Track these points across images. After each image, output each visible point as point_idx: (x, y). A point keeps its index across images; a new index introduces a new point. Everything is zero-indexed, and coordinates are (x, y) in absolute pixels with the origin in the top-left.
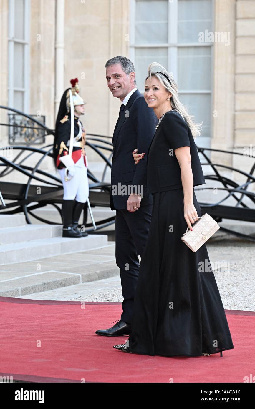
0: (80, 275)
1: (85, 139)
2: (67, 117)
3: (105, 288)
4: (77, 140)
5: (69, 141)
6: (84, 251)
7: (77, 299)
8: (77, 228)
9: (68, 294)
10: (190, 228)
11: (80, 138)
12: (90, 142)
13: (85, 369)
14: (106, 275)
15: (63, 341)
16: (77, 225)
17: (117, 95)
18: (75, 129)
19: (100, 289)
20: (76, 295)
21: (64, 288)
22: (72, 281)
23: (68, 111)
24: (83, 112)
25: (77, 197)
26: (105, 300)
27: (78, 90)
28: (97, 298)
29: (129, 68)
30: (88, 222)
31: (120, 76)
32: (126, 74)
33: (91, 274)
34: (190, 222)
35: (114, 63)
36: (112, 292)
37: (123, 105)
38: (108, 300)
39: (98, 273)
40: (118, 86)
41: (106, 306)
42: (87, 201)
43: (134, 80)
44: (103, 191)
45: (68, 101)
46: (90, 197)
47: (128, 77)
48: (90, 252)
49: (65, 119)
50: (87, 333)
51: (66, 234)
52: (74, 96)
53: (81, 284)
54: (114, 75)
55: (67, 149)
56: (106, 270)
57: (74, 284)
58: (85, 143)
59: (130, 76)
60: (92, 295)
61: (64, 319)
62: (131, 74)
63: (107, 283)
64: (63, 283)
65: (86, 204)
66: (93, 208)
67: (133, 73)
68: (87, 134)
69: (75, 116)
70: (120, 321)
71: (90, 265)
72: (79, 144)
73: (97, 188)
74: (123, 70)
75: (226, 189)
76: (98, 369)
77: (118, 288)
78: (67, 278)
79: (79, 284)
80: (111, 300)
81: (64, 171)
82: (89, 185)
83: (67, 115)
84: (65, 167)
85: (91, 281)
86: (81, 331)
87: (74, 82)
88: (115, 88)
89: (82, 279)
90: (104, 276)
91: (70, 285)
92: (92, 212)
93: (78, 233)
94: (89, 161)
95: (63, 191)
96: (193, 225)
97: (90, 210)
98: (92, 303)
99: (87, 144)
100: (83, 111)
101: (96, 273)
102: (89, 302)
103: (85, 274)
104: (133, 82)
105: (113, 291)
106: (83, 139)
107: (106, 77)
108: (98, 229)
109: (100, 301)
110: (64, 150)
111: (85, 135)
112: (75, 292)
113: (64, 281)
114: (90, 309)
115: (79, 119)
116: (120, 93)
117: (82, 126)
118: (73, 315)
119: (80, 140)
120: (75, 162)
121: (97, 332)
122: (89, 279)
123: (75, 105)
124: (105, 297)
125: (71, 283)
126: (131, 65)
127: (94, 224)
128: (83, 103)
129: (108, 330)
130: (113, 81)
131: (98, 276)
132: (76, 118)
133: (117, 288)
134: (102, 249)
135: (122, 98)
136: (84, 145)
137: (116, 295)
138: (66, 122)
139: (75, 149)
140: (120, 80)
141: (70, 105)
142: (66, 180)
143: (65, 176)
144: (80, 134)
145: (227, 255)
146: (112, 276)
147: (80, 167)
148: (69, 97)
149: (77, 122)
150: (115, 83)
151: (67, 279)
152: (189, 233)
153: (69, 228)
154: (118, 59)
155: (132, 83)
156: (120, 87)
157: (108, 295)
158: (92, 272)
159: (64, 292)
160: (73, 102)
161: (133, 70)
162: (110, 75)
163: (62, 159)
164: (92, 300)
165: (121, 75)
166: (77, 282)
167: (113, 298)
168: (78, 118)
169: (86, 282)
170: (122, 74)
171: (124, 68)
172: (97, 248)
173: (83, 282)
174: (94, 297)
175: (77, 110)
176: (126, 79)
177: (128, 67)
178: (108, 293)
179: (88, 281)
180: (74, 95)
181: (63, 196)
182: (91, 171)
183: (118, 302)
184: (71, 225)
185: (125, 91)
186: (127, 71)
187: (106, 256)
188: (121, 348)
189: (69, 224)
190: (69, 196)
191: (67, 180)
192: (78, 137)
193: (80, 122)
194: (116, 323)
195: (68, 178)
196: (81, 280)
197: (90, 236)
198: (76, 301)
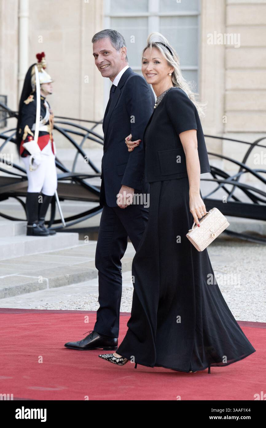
0: (47, 280)
1: (53, 122)
2: (32, 97)
3: (75, 294)
4: (44, 124)
5: (34, 125)
6: (52, 251)
7: (43, 306)
8: (43, 224)
9: (33, 301)
10: (197, 224)
11: (47, 121)
12: (58, 125)
13: (51, 387)
14: (77, 278)
15: (27, 355)
16: (43, 222)
17: (107, 75)
18: (41, 111)
19: (70, 296)
20: (42, 302)
21: (28, 294)
22: (38, 286)
23: (34, 90)
24: (50, 92)
25: (43, 190)
26: (75, 308)
27: (45, 66)
28: (67, 305)
29: (120, 43)
30: (57, 218)
31: (109, 53)
32: (116, 49)
33: (60, 277)
34: (197, 216)
35: (102, 38)
36: (83, 298)
37: (113, 86)
38: (79, 309)
39: (67, 277)
40: (106, 65)
41: (76, 315)
42: (55, 194)
43: (125, 56)
44: (74, 183)
45: (33, 79)
46: (59, 190)
47: (118, 54)
48: (58, 253)
49: (30, 99)
50: (54, 346)
51: (31, 232)
52: (40, 73)
53: (48, 289)
54: (102, 52)
55: (32, 134)
56: (77, 273)
57: (40, 289)
58: (53, 127)
59: (120, 52)
60: (60, 303)
61: (28, 329)
62: (122, 50)
63: (78, 289)
64: (28, 288)
65: (54, 197)
66: (62, 202)
67: (124, 49)
68: (56, 117)
69: (41, 96)
70: (93, 332)
71: (59, 267)
72: (45, 129)
73: (65, 179)
74: (112, 45)
75: (215, 180)
76: (67, 388)
77: (91, 295)
78: (32, 282)
79: (46, 290)
80: (83, 308)
81: (29, 159)
82: (58, 175)
83: (32, 94)
84: (30, 154)
85: (60, 286)
86: (48, 344)
87: (40, 57)
88: (103, 67)
89: (50, 284)
90: (74, 281)
91: (35, 290)
92: (61, 207)
93: (45, 231)
94: (57, 148)
95: (28, 183)
96: (200, 220)
97: (59, 204)
98: (60, 312)
99: (55, 128)
100: (51, 90)
101: (65, 276)
102: (57, 310)
103: (52, 278)
104: (125, 59)
105: (85, 297)
106: (50, 123)
107: (93, 53)
108: (67, 226)
109: (70, 309)
110: (29, 135)
111: (53, 118)
112: (41, 299)
113: (28, 286)
114: (59, 319)
115: (46, 100)
116: (110, 72)
117: (50, 107)
118: (39, 325)
119: (47, 124)
120: (42, 148)
121: (66, 345)
122: (57, 283)
123: (41, 83)
124: (75, 305)
125: (37, 288)
126: (121, 39)
127: (63, 220)
128: (50, 81)
129: (78, 343)
130: (101, 59)
131: (67, 281)
132: (42, 99)
133: (89, 295)
134: (72, 249)
135: (112, 77)
136: (51, 129)
137: (89, 302)
138: (31, 103)
139: (41, 133)
140: (110, 57)
141: (36, 83)
142: (31, 170)
143: (30, 165)
144: (48, 117)
145: (217, 256)
146: (84, 280)
147: (47, 155)
148: (35, 73)
149: (44, 102)
150: (103, 60)
151: (31, 284)
152: (196, 230)
153: (35, 225)
154: (107, 32)
155: (123, 61)
156: (109, 65)
157: (79, 302)
158: (61, 276)
159: (28, 299)
160: (39, 80)
161: (124, 45)
162: (97, 52)
163: (26, 145)
164: (61, 308)
165: (109, 51)
166: (44, 287)
167: (85, 305)
168: (45, 98)
169: (54, 287)
170: (112, 51)
171: (113, 43)
172: (66, 248)
173: (50, 288)
174: (62, 305)
175: (44, 89)
176: (116, 56)
177: (118, 41)
178: (79, 299)
179: (56, 286)
180: (40, 71)
181: (27, 188)
182: (60, 159)
183: (90, 310)
184: (37, 221)
185: (115, 70)
186: (117, 46)
187: (76, 257)
188: (108, 358)
189: (35, 220)
190: (34, 188)
191: (33, 170)
192: (45, 120)
193: (47, 102)
194: (88, 334)
195: (32, 167)
196: (48, 285)
197: (59, 234)
198: (42, 309)
